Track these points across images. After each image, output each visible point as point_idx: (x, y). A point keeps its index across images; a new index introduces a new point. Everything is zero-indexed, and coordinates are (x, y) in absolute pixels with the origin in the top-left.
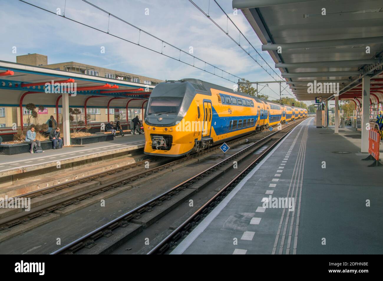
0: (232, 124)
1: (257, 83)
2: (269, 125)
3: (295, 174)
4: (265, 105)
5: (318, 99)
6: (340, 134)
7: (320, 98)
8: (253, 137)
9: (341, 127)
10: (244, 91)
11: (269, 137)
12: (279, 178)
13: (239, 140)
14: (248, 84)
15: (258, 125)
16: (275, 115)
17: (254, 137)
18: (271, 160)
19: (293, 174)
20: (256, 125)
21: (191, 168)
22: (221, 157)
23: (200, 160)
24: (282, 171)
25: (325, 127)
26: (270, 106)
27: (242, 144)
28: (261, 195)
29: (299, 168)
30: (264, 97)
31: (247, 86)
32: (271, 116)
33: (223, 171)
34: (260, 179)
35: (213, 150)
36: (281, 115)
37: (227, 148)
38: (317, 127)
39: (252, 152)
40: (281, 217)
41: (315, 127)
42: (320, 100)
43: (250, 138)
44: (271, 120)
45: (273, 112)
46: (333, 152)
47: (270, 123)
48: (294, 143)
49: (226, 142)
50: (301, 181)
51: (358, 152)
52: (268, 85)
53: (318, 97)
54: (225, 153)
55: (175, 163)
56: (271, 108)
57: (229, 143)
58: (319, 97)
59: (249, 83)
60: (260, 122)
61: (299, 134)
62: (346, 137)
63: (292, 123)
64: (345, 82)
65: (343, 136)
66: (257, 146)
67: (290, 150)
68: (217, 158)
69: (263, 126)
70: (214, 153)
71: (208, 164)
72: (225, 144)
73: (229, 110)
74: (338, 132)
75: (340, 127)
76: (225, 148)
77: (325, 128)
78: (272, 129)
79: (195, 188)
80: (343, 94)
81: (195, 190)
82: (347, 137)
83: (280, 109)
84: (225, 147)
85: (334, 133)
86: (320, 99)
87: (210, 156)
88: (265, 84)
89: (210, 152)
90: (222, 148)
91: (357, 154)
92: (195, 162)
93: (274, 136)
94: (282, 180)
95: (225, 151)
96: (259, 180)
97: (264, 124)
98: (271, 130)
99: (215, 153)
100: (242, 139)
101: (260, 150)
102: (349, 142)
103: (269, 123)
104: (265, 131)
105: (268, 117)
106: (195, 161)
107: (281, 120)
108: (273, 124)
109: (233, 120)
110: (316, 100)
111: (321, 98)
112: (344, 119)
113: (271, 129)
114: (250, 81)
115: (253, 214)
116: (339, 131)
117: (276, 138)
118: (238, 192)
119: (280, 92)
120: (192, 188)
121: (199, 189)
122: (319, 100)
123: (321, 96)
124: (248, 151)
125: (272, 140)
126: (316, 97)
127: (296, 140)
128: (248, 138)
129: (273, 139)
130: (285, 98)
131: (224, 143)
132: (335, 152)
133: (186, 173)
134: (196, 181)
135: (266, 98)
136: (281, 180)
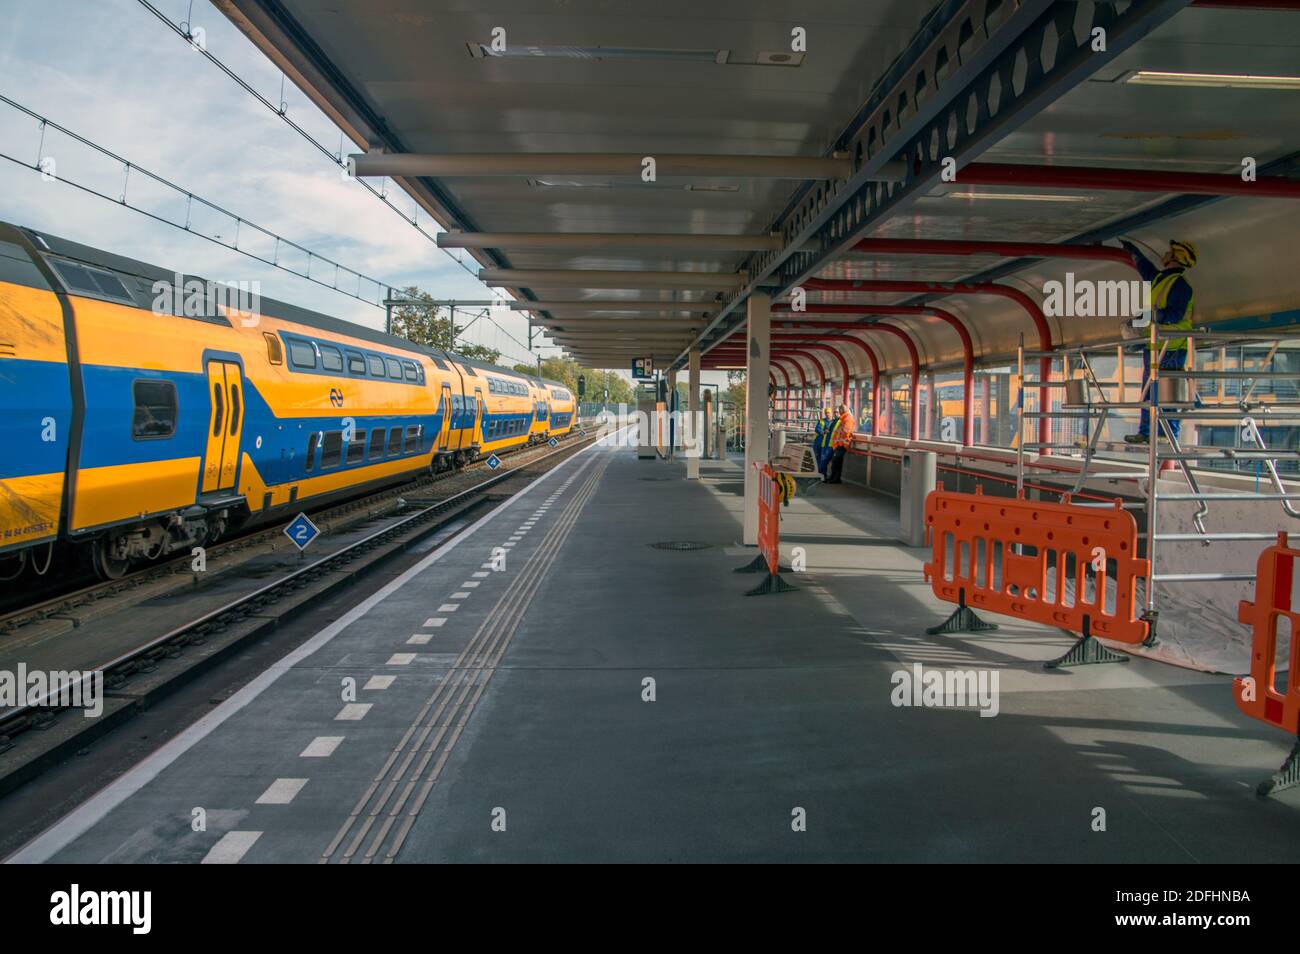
0: (319, 445)
1: (452, 305)
2: (482, 451)
3: (484, 632)
4: (467, 377)
5: (639, 364)
6: (703, 481)
7: (646, 360)
8: (424, 491)
9: (717, 459)
10: (413, 330)
11: (479, 490)
12: (418, 652)
13: (371, 502)
14: (430, 307)
15: (445, 448)
16: (506, 416)
17: (428, 490)
18: (428, 579)
19: (478, 634)
20: (435, 450)
21: (156, 611)
22: (285, 566)
23: (204, 580)
24: (445, 620)
25: (665, 458)
26: (486, 382)
27: (379, 517)
28: (315, 724)
29: (511, 607)
30: (485, 353)
31: (424, 314)
32: (487, 418)
33: (269, 620)
34: (345, 658)
35: (260, 542)
36: (529, 416)
37: (311, 532)
38: (640, 458)
39: (402, 546)
40: (347, 818)
41: (635, 457)
42: (647, 369)
43: (413, 496)
44: (491, 431)
45: (495, 404)
46: (653, 546)
47: (485, 442)
48: (541, 512)
49: (308, 513)
50: (494, 658)
51: (736, 543)
52: (488, 314)
53: (641, 359)
54: (301, 549)
55: (94, 593)
56: (492, 391)
57: (321, 515)
58: (643, 359)
59: (430, 304)
60: (449, 438)
61: (570, 481)
62: (717, 493)
63: (565, 444)
64: (710, 309)
65: (710, 488)
66: (428, 524)
67: (512, 541)
68: (271, 571)
69: (457, 453)
70: (264, 550)
71: (228, 592)
72: (301, 517)
73: (334, 394)
74: (697, 475)
75: (713, 456)
76: (302, 535)
77: (663, 461)
78: (498, 462)
79: (134, 693)
80: (713, 351)
81: (132, 700)
82: (723, 491)
83: (527, 395)
84: (301, 529)
85: (686, 477)
86: (648, 364)
87: (245, 565)
88: (477, 310)
89: (249, 546)
90: (293, 532)
91: (729, 552)
92: (177, 586)
93: (499, 486)
94: (425, 660)
95: (302, 542)
96: (342, 661)
97: (462, 447)
98: (493, 466)
99: (269, 551)
100: (382, 498)
101: (434, 536)
102: (720, 507)
103: (481, 443)
104: (467, 469)
105: (478, 423)
106: (183, 584)
107: (529, 433)
108: (503, 446)
109: (321, 433)
110: (635, 369)
111: (650, 360)
112: (724, 431)
113: (493, 462)
114: (435, 297)
115: (243, 813)
116: (702, 471)
117: (502, 495)
118: (231, 717)
119: (530, 338)
120: (121, 696)
121: (149, 696)
122: (643, 369)
123: (651, 356)
124: (388, 540)
125: (487, 500)
126: (633, 357)
127: (551, 500)
128: (403, 494)
129: (491, 498)
130: (560, 358)
131: (299, 513)
132: (660, 546)
133: (130, 632)
134: (145, 666)
135: (492, 360)
136: (422, 659)
